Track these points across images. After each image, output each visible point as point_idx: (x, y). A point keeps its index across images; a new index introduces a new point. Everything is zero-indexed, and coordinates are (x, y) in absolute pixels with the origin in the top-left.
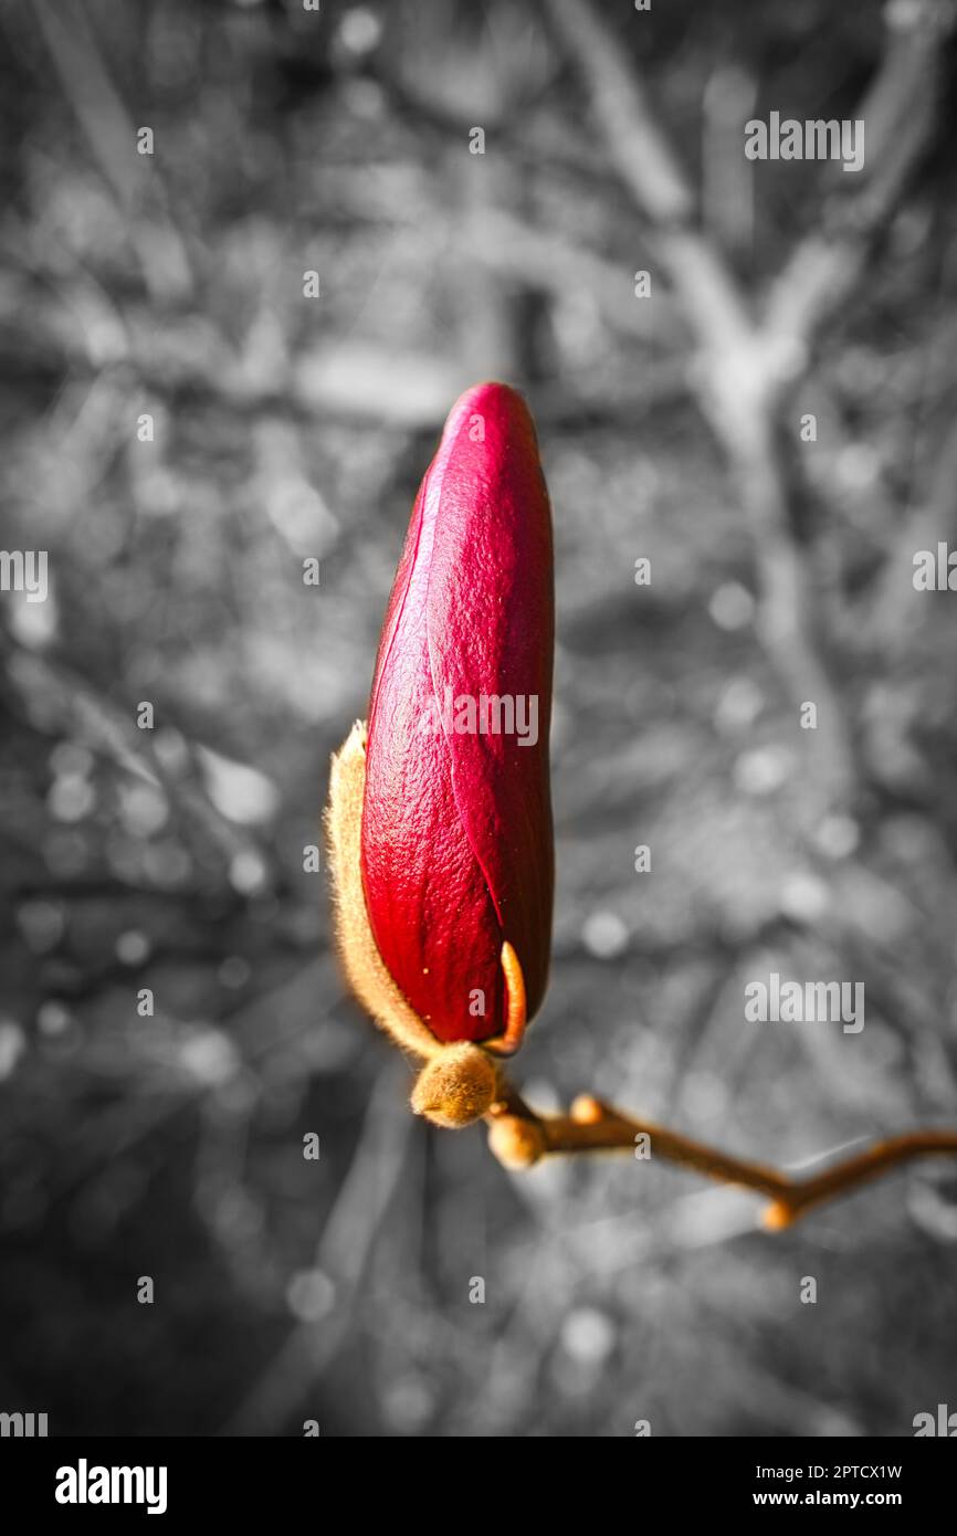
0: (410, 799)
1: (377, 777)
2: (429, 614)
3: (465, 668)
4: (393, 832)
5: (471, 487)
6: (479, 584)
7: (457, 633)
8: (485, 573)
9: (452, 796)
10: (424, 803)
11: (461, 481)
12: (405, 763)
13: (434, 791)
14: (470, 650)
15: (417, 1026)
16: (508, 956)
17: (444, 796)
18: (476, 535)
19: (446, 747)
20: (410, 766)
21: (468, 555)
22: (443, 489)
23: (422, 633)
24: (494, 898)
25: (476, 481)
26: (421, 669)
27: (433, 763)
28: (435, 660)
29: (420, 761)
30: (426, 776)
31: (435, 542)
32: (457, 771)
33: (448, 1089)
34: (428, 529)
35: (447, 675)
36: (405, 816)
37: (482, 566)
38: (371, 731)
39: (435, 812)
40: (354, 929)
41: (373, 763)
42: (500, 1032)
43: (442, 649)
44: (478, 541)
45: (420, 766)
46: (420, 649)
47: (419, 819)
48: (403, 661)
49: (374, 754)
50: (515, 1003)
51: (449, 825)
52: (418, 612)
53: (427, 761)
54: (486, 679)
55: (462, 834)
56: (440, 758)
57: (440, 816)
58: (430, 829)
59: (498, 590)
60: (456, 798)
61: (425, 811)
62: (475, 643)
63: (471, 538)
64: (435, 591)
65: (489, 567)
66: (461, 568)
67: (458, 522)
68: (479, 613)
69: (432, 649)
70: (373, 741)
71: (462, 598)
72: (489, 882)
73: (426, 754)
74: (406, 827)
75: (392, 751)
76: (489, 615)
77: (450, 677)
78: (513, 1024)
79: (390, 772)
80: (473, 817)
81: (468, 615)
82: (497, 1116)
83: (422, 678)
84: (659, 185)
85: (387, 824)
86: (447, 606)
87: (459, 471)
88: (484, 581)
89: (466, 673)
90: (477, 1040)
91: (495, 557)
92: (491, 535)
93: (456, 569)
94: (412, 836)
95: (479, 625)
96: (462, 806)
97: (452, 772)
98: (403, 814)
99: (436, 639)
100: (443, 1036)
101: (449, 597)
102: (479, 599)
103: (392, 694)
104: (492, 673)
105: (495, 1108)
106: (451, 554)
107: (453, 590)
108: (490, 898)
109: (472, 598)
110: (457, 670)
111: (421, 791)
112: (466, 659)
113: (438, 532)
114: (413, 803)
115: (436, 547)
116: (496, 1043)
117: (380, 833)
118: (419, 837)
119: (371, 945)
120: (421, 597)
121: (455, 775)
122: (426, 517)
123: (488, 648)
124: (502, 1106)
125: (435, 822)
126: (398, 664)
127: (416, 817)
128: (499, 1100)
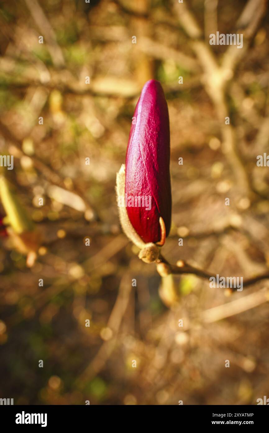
0: (137, 182)
1: (128, 177)
2: (140, 136)
3: (149, 149)
4: (133, 190)
5: (149, 105)
6: (152, 129)
7: (147, 141)
8: (153, 126)
9: (147, 181)
10: (140, 183)
11: (147, 104)
12: (135, 173)
13: (142, 180)
14: (150, 145)
15: (139, 239)
16: (161, 221)
17: (145, 181)
18: (151, 117)
19: (145, 169)
20: (136, 174)
21: (149, 122)
22: (142, 106)
23: (138, 141)
24: (157, 206)
25: (150, 104)
26: (138, 150)
27: (142, 173)
28: (142, 148)
29: (139, 173)
30: (140, 176)
31: (141, 119)
32: (148, 175)
33: (148, 252)
34: (139, 116)
35: (145, 151)
36: (136, 186)
37: (152, 124)
38: (126, 166)
39: (143, 185)
40: (123, 215)
41: (127, 174)
42: (159, 240)
43: (143, 145)
44: (151, 118)
45: (139, 174)
46: (138, 145)
47: (139, 187)
48: (134, 148)
49: (128, 171)
50: (163, 232)
51: (146, 188)
52: (137, 136)
53: (141, 172)
54: (154, 152)
55: (150, 190)
56: (144, 172)
57: (144, 186)
58: (142, 189)
59: (156, 131)
60: (148, 181)
61: (140, 185)
62: (151, 143)
63: (149, 118)
64: (141, 131)
65: (154, 125)
66: (147, 125)
67: (146, 114)
68: (152, 136)
69: (141, 145)
70: (127, 168)
71: (148, 132)
72: (156, 202)
73: (140, 171)
74: (136, 189)
75: (132, 171)
76: (154, 137)
77: (146, 152)
78: (163, 237)
79: (132, 175)
80: (152, 186)
81: (149, 137)
82: (159, 263)
83: (139, 152)
84: (192, 28)
85: (131, 188)
86: (144, 134)
87: (146, 101)
88: (153, 128)
89: (149, 151)
90: (154, 242)
91: (155, 122)
92: (154, 117)
93: (146, 125)
94: (137, 191)
95: (152, 139)
96: (149, 183)
97: (147, 175)
98: (135, 186)
99: (142, 143)
100: (146, 241)
101: (145, 132)
102: (152, 132)
103: (131, 157)
104: (155, 150)
105: (159, 261)
106: (145, 122)
107: (145, 131)
108: (156, 206)
109: (150, 133)
110: (147, 150)
111: (139, 180)
112: (149, 147)
113: (141, 117)
114: (138, 183)
115: (141, 120)
116: (159, 243)
117: (129, 190)
118: (139, 191)
119: (128, 219)
120: (138, 133)
121: (148, 176)
122: (138, 113)
123: (155, 145)
124: (160, 260)
125: (143, 187)
126: (133, 149)
127: (138, 186)
128: (159, 258)
